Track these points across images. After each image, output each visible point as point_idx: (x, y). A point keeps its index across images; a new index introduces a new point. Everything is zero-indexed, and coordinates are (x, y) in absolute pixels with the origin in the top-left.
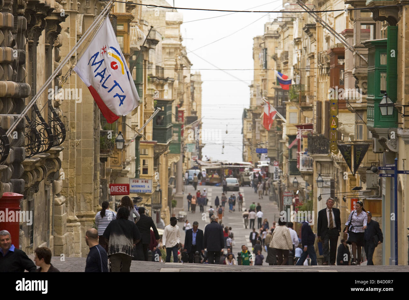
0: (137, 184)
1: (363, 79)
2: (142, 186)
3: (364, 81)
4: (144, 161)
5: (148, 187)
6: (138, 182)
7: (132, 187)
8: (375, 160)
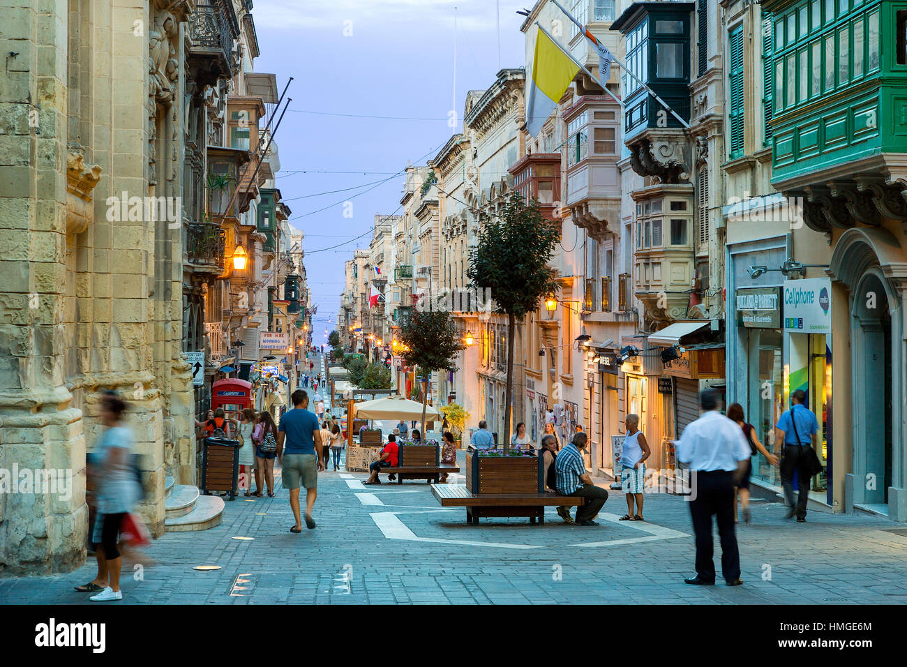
0: (269, 338)
1: (662, 141)
2: (276, 341)
3: (663, 144)
4: (277, 320)
5: (284, 342)
6: (271, 336)
7: (264, 342)
8: (684, 281)
